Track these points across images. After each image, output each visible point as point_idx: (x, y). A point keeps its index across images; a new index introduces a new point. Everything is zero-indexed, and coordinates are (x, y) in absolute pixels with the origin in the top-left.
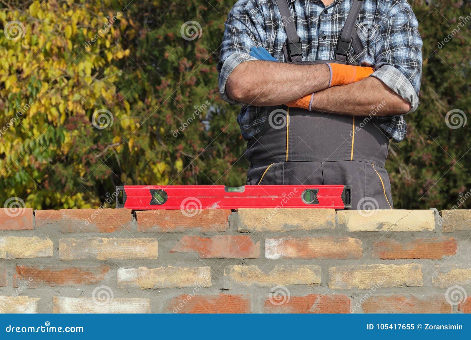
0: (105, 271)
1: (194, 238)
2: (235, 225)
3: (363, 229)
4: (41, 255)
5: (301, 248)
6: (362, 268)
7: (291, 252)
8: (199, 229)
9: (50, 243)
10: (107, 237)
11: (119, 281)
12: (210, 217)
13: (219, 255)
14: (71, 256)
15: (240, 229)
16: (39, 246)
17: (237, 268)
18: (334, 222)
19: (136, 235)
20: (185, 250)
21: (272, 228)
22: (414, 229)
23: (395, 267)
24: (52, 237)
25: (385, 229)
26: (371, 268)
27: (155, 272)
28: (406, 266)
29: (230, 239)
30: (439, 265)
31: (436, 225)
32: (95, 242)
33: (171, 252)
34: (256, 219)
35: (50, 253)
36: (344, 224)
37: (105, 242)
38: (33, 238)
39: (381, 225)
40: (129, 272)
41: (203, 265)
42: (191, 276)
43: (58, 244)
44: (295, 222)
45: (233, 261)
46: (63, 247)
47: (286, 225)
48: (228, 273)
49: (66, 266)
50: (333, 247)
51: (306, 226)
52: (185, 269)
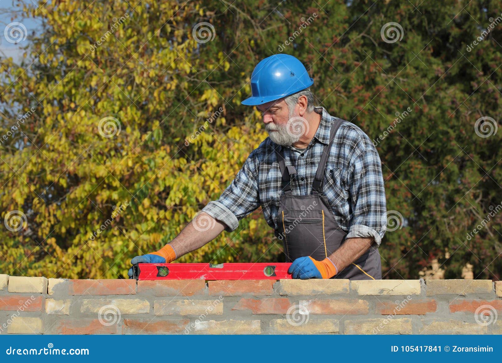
0: (186, 323)
1: (249, 300)
2: (278, 291)
3: (369, 293)
4: (141, 312)
5: (325, 307)
6: (369, 321)
7: (317, 310)
8: (253, 294)
9: (147, 303)
10: (188, 299)
11: (196, 330)
12: (260, 285)
13: (266, 312)
14: (162, 312)
15: (281, 293)
16: (140, 305)
17: (279, 321)
18: (348, 288)
19: (207, 298)
20: (242, 308)
21: (303, 293)
22: (406, 294)
23: (392, 320)
24: (149, 299)
25: (385, 293)
26: (375, 321)
27: (221, 324)
28: (400, 320)
29: (274, 301)
30: (424, 319)
31: (422, 291)
32: (179, 303)
33: (233, 310)
34: (292, 286)
35: (148, 310)
36: (356, 290)
37: (186, 303)
38: (136, 300)
39: (382, 291)
40: (202, 324)
41: (255, 319)
42: (246, 327)
43: (153, 305)
44: (320, 289)
45: (275, 315)
46: (156, 306)
47: (314, 291)
48: (273, 324)
49: (159, 320)
50: (348, 307)
51: (329, 291)
52: (242, 322)
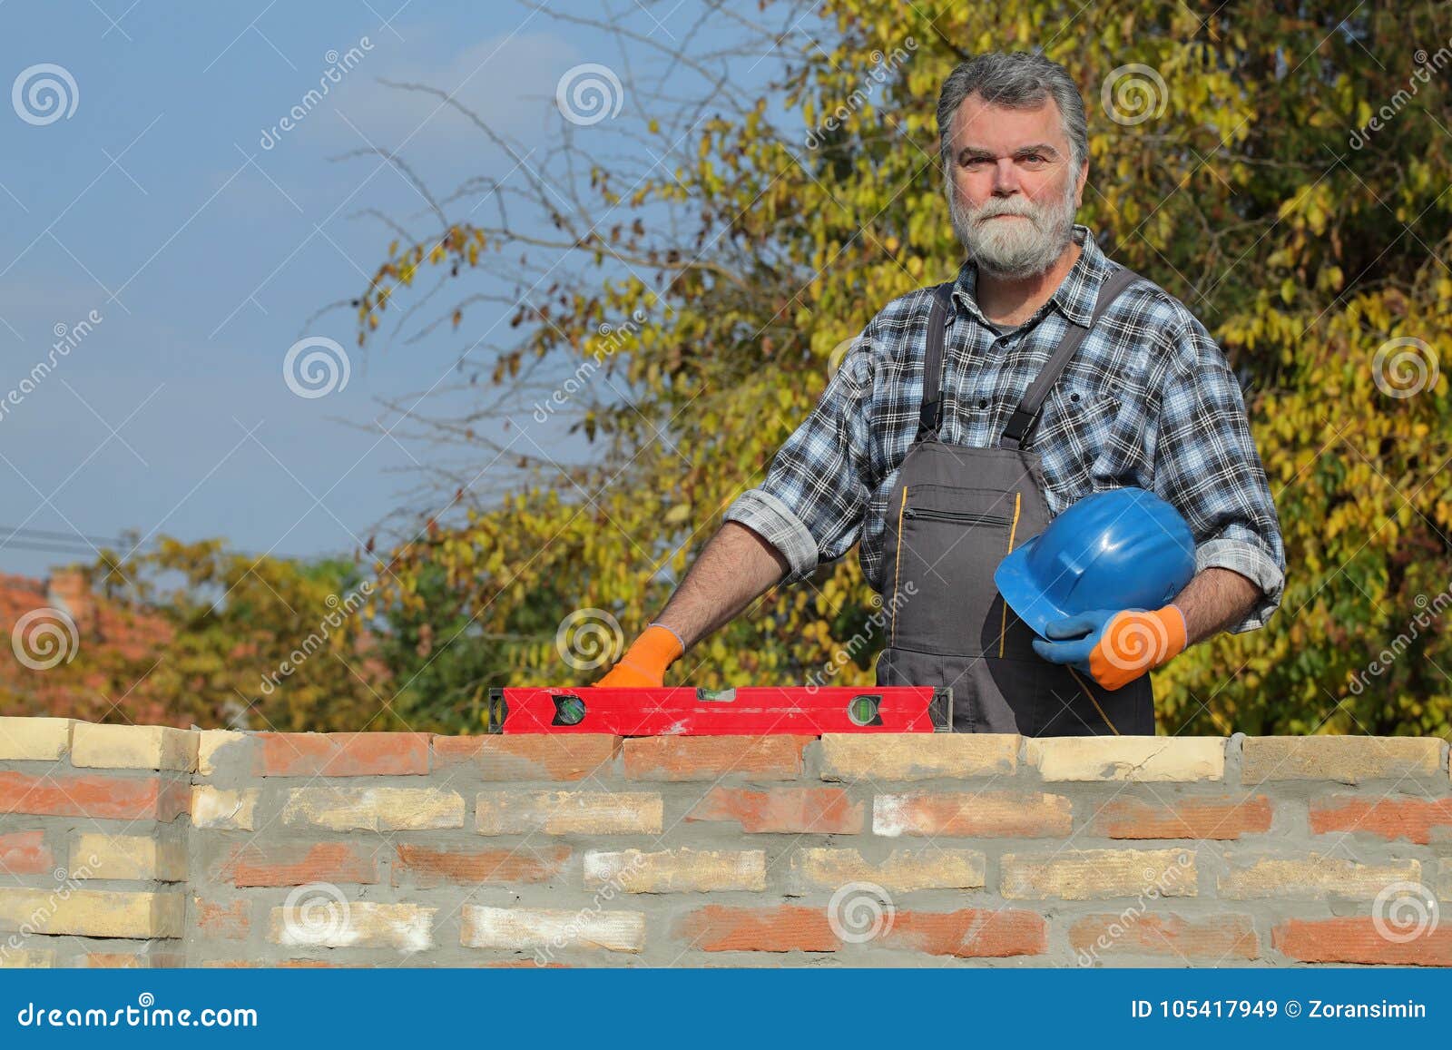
0: (561, 856)
1: (734, 793)
2: (815, 768)
3: (1072, 776)
4: (441, 824)
5: (943, 813)
6: (1070, 857)
7: (924, 822)
8: (744, 775)
9: (458, 800)
10: (567, 789)
11: (587, 877)
12: (764, 751)
13: (782, 828)
14: (498, 828)
15: (823, 775)
16: (437, 806)
17: (817, 853)
18: (1013, 762)
19: (620, 786)
20: (715, 817)
21: (886, 773)
22: (1180, 777)
23: (1136, 854)
24: (463, 788)
25: (1120, 775)
26: (1089, 856)
27: (656, 861)
28: (1161, 853)
29: (804, 795)
30: (1231, 851)
31: (1227, 769)
32: (544, 799)
33: (688, 820)
34: (854, 753)
35: (458, 820)
36: (1036, 766)
37: (563, 800)
38: (428, 791)
39: (1112, 768)
40: (605, 860)
41: (750, 847)
42: (725, 869)
43: (474, 804)
44: (933, 762)
45: (809, 839)
46: (482, 808)
47: (915, 768)
48: (799, 863)
49: (490, 846)
50: (1012, 814)
51: (957, 769)
52: (715, 854)
